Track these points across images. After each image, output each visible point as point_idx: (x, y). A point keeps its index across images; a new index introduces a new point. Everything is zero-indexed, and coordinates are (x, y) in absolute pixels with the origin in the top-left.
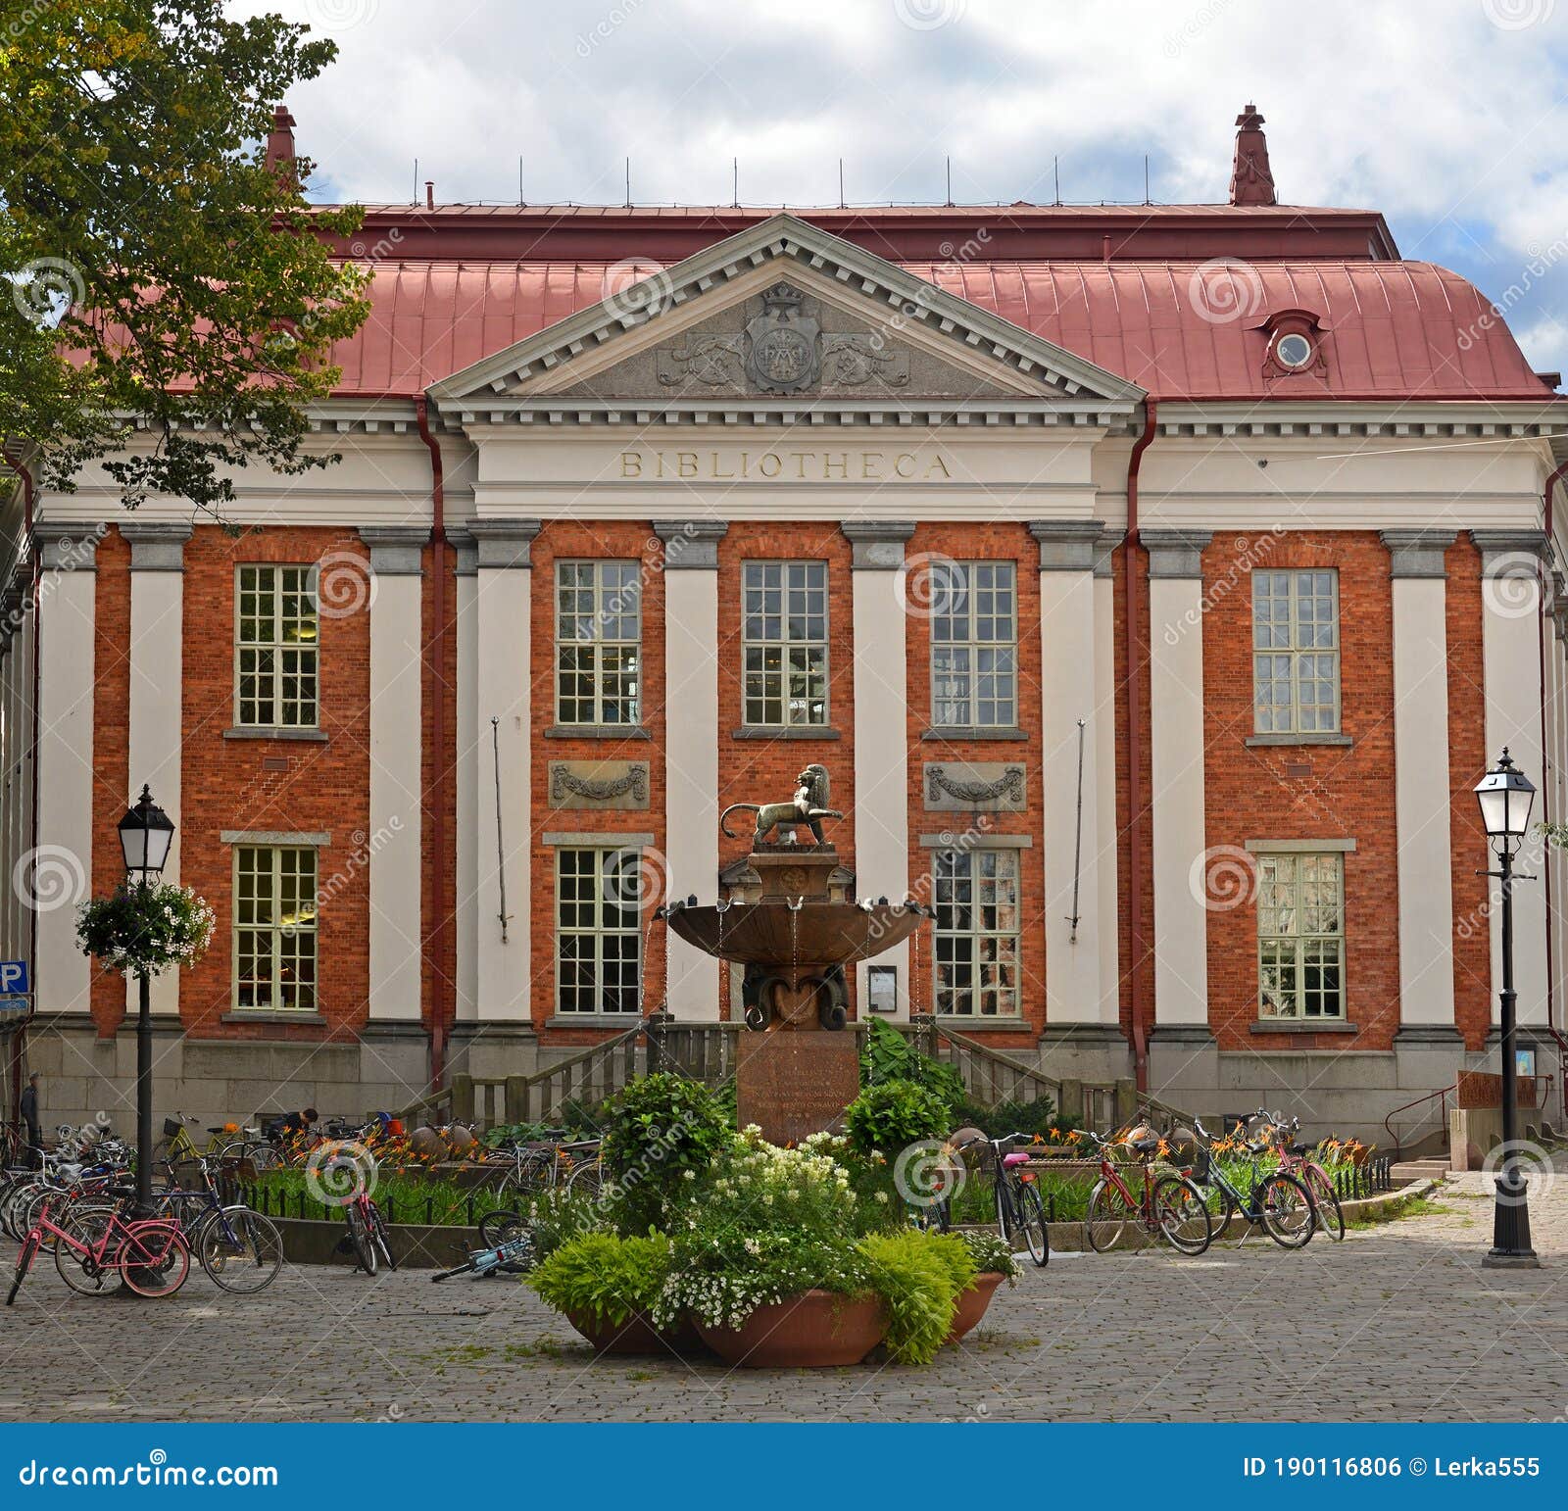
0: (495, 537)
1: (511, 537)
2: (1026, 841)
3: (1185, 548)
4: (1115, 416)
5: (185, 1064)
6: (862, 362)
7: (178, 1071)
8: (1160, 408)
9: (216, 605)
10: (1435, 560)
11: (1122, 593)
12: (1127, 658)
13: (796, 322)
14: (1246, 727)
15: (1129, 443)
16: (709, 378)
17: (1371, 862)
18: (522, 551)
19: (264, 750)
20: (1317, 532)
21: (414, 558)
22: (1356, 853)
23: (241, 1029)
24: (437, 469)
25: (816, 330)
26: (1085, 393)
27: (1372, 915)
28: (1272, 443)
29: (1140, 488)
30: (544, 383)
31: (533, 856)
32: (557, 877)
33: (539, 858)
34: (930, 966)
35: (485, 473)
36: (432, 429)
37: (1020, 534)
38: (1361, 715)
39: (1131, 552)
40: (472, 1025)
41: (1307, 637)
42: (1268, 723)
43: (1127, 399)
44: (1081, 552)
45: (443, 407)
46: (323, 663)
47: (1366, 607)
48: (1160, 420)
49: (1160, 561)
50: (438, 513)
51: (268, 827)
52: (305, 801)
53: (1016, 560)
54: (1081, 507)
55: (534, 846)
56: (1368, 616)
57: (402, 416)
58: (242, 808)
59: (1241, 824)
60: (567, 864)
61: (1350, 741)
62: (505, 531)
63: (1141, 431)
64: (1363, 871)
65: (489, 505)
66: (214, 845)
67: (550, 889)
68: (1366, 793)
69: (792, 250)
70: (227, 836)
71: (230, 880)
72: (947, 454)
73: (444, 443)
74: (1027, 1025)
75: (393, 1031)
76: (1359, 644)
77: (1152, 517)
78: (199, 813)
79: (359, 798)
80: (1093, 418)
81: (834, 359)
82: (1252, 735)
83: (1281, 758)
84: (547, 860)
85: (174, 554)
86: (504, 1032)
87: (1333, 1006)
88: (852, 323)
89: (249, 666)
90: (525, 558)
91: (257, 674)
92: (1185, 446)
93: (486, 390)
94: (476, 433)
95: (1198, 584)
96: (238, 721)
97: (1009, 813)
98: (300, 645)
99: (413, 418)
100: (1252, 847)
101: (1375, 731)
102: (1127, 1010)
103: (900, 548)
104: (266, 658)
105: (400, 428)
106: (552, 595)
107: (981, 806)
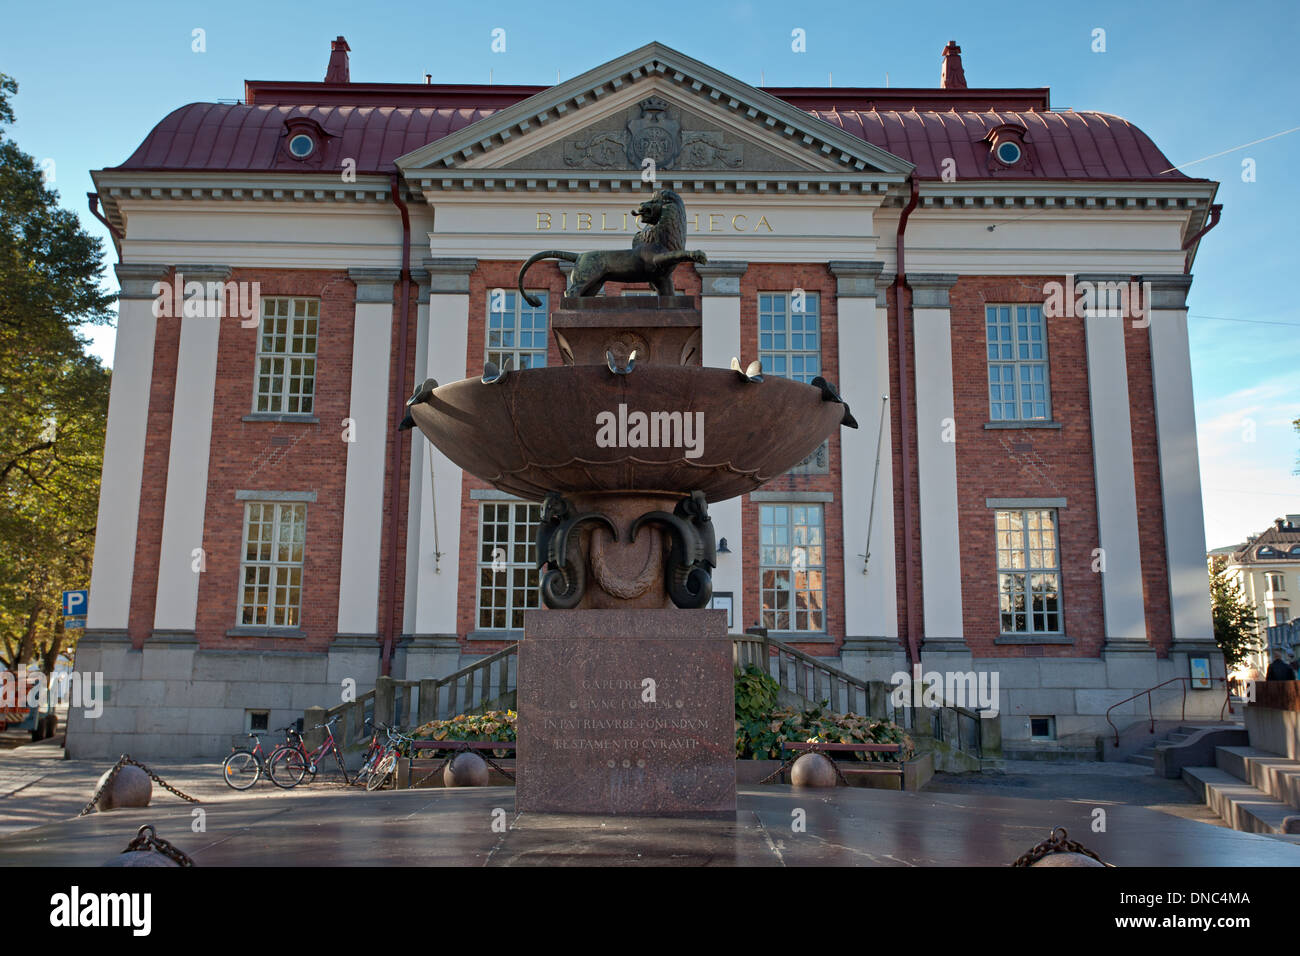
0: (443, 272)
1: (455, 272)
2: (829, 497)
3: (939, 286)
4: (892, 186)
5: (194, 669)
6: (710, 151)
7: (188, 673)
8: (922, 185)
11: (893, 319)
12: (898, 366)
13: (663, 122)
14: (984, 415)
15: (897, 213)
16: (600, 160)
17: (1077, 516)
18: (463, 281)
19: (273, 431)
20: (1029, 277)
21: (388, 291)
22: (1067, 509)
23: (241, 641)
24: (406, 227)
25: (678, 129)
26: (869, 168)
27: (1081, 555)
28: (998, 214)
29: (907, 244)
30: (481, 161)
31: (463, 508)
32: (481, 523)
33: (468, 509)
34: (758, 592)
35: (438, 226)
36: (403, 197)
37: (823, 272)
38: (1067, 407)
39: (900, 289)
40: (411, 638)
41: (1024, 348)
42: (998, 414)
43: (900, 172)
44: (865, 284)
45: (407, 175)
46: (319, 368)
47: (1066, 329)
48: (921, 194)
49: (921, 296)
50: (406, 258)
51: (271, 488)
52: (300, 468)
53: (819, 291)
54: (866, 253)
55: (464, 500)
56: (1067, 337)
57: (381, 186)
58: (253, 474)
59: (983, 487)
60: (489, 514)
61: (1060, 426)
62: (452, 265)
63: (907, 201)
64: (1072, 522)
65: (440, 248)
66: (231, 502)
67: (475, 533)
68: (1074, 465)
69: (661, 69)
70: (240, 494)
71: (241, 527)
72: (771, 215)
73: (412, 210)
74: (832, 638)
75: (357, 642)
76: (1063, 356)
77: (913, 265)
78: (221, 477)
79: (338, 467)
80: (875, 186)
81: (688, 149)
82: (989, 422)
83: (1010, 438)
84: (473, 511)
86: (434, 643)
87: (1053, 626)
88: (703, 124)
89: (266, 368)
90: (465, 287)
91: (272, 375)
92: (937, 213)
93: (441, 164)
94: (432, 197)
95: (948, 312)
96: (255, 409)
97: (818, 475)
98: (303, 355)
99: (388, 189)
100: (990, 503)
101: (1077, 419)
102: (903, 627)
103: (737, 281)
104: (279, 364)
105: (381, 196)
106: (484, 315)
107: (796, 470)
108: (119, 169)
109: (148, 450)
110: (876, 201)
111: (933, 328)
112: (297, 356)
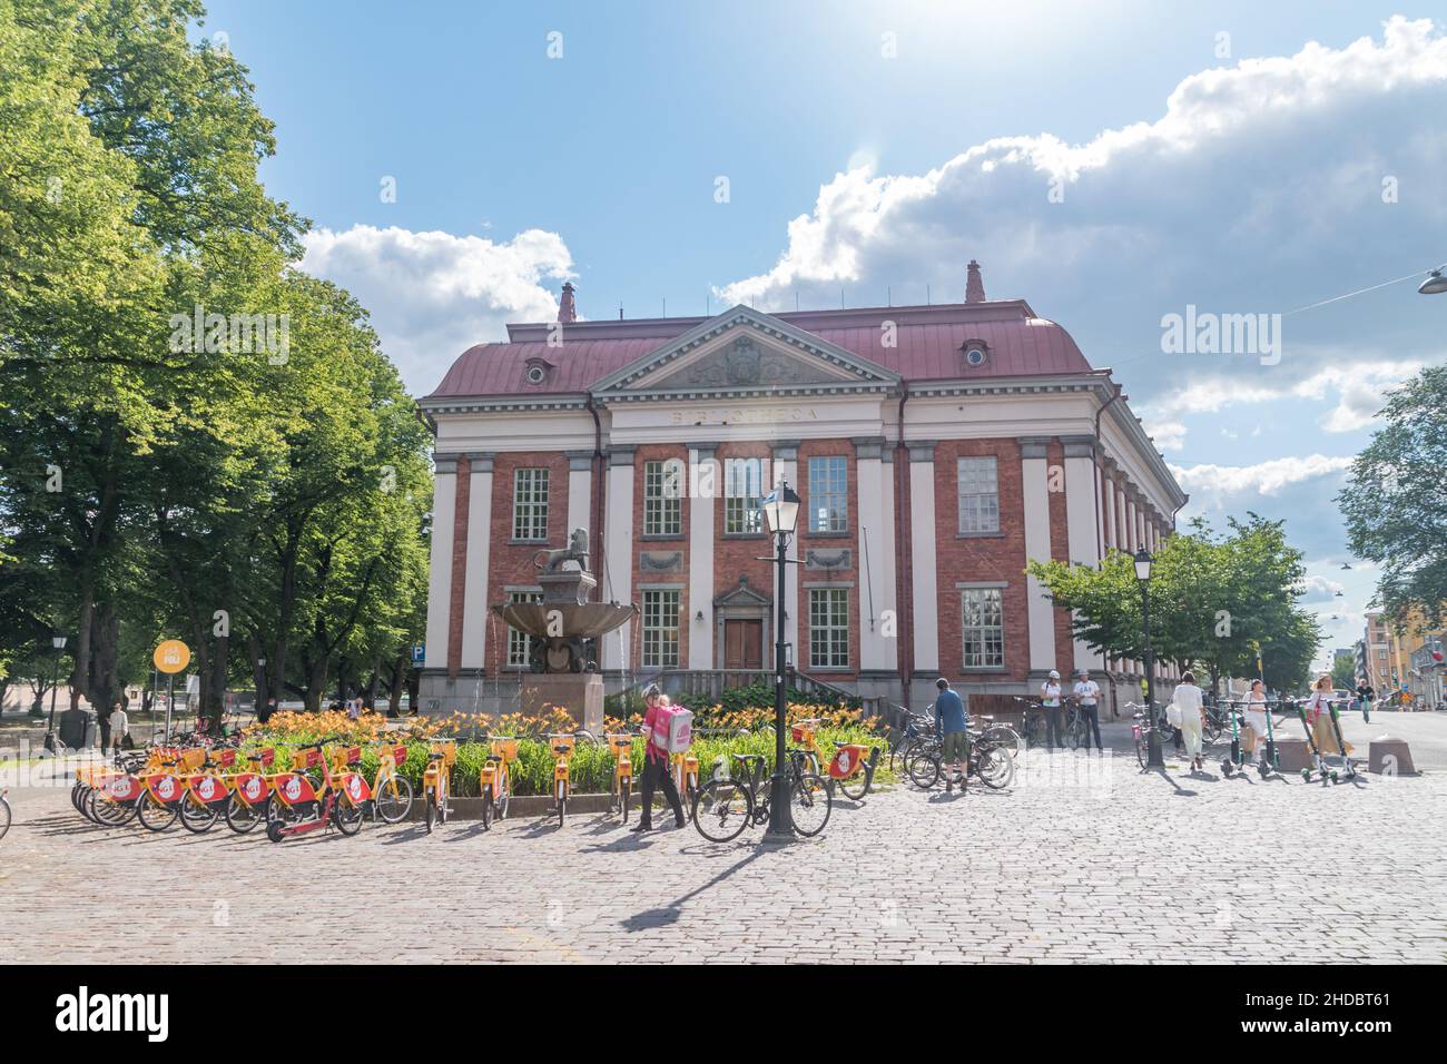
0: (618, 452)
1: (626, 452)
2: (852, 584)
3: (926, 448)
4: (888, 388)
5: (484, 691)
6: (778, 369)
7: (480, 693)
8: (910, 384)
9: (506, 486)
10: (1042, 450)
11: (897, 470)
12: (900, 499)
13: (749, 353)
14: (955, 529)
15: (897, 402)
17: (1015, 592)
18: (630, 458)
19: (524, 549)
20: (987, 439)
21: (588, 463)
22: (1008, 588)
23: (511, 674)
24: (598, 424)
25: (758, 356)
26: (875, 378)
27: (1016, 617)
28: (966, 400)
29: (905, 422)
30: (639, 384)
31: (633, 594)
32: (644, 603)
33: (636, 595)
34: (809, 643)
35: (615, 424)
36: (593, 407)
37: (848, 443)
38: (1009, 523)
39: (901, 451)
41: (983, 485)
42: (965, 528)
43: (895, 380)
44: (876, 451)
45: (594, 395)
46: (550, 511)
47: (1010, 473)
48: (911, 390)
49: (915, 454)
50: (598, 442)
51: (524, 584)
53: (846, 455)
54: (874, 430)
55: (634, 590)
56: (1011, 476)
57: (581, 401)
58: (514, 575)
59: (953, 575)
60: (648, 598)
61: (1004, 535)
62: (623, 448)
63: (902, 395)
64: (1011, 597)
65: (616, 438)
66: (501, 593)
67: (641, 609)
68: (1012, 560)
69: (745, 321)
70: (508, 588)
72: (813, 409)
73: (600, 413)
74: (852, 671)
76: (1008, 489)
77: (911, 434)
78: (496, 578)
80: (878, 389)
81: (766, 368)
82: (958, 533)
83: (972, 544)
84: (639, 595)
85: (488, 465)
86: (618, 674)
87: (998, 663)
88: (775, 352)
89: (519, 513)
90: (631, 461)
92: (924, 401)
93: (613, 388)
94: (610, 407)
95: (932, 464)
96: (514, 537)
97: (844, 571)
98: (541, 503)
99: (585, 401)
100: (958, 585)
101: (1017, 530)
102: (901, 663)
103: (794, 451)
104: (527, 508)
105: (581, 406)
106: (643, 477)
107: (831, 568)
108: (429, 397)
109: (455, 563)
110: (881, 398)
111: (922, 475)
112: (537, 504)
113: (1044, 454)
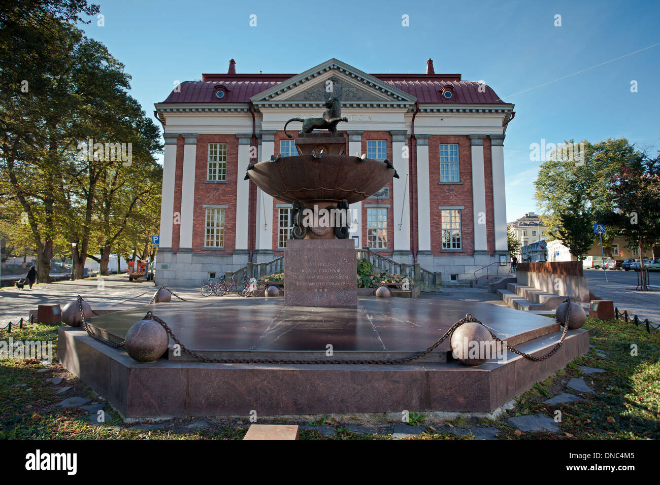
0: (266, 134)
1: (270, 134)
2: (389, 206)
3: (425, 138)
4: (410, 105)
5: (192, 260)
6: (352, 94)
7: (190, 261)
8: (420, 105)
9: (203, 152)
10: (481, 141)
11: (410, 149)
12: (412, 164)
13: (336, 85)
14: (439, 180)
15: (412, 115)
16: (316, 97)
17: (467, 212)
18: (272, 137)
19: (213, 186)
20: (454, 135)
21: (249, 141)
22: (464, 210)
23: (206, 252)
24: (254, 120)
25: (341, 87)
26: (403, 100)
27: (468, 224)
28: (444, 115)
29: (415, 125)
30: (277, 98)
32: (279, 215)
33: (275, 210)
34: (366, 236)
35: (264, 120)
36: (253, 110)
37: (388, 134)
38: (465, 178)
39: (413, 139)
40: (258, 251)
41: (452, 158)
42: (443, 179)
43: (413, 101)
44: (401, 138)
45: (254, 103)
46: (227, 166)
47: (465, 152)
48: (420, 108)
49: (419, 141)
50: (254, 130)
51: (214, 204)
52: (222, 198)
53: (387, 140)
54: (402, 127)
55: (273, 208)
56: (466, 154)
57: (245, 107)
58: (208, 199)
59: (437, 203)
60: (282, 211)
61: (462, 183)
62: (269, 132)
63: (415, 110)
64: (465, 214)
65: (265, 127)
66: (201, 208)
67: (277, 218)
68: (466, 196)
69: (335, 67)
70: (204, 206)
71: (205, 216)
72: (371, 115)
73: (256, 115)
74: (390, 250)
75: (241, 252)
76: (464, 161)
77: (417, 131)
78: (198, 201)
79: (235, 197)
80: (405, 105)
81: (345, 93)
82: (440, 182)
83: (447, 187)
84: (277, 211)
85: (195, 140)
86: (265, 252)
87: (459, 247)
88: (350, 85)
89: (211, 166)
90: (273, 139)
91: (213, 168)
92: (425, 114)
93: (265, 99)
94: (262, 110)
95: (428, 147)
96: (208, 179)
97: (386, 199)
98: (222, 162)
99: (248, 108)
100: (440, 208)
101: (468, 181)
102: (412, 247)
103: (360, 136)
104: (215, 165)
105: (245, 110)
106: (279, 148)
107: (379, 197)
108: (164, 103)
109: (175, 192)
110: (405, 110)
111: (423, 152)
112: (220, 162)
113: (482, 144)
